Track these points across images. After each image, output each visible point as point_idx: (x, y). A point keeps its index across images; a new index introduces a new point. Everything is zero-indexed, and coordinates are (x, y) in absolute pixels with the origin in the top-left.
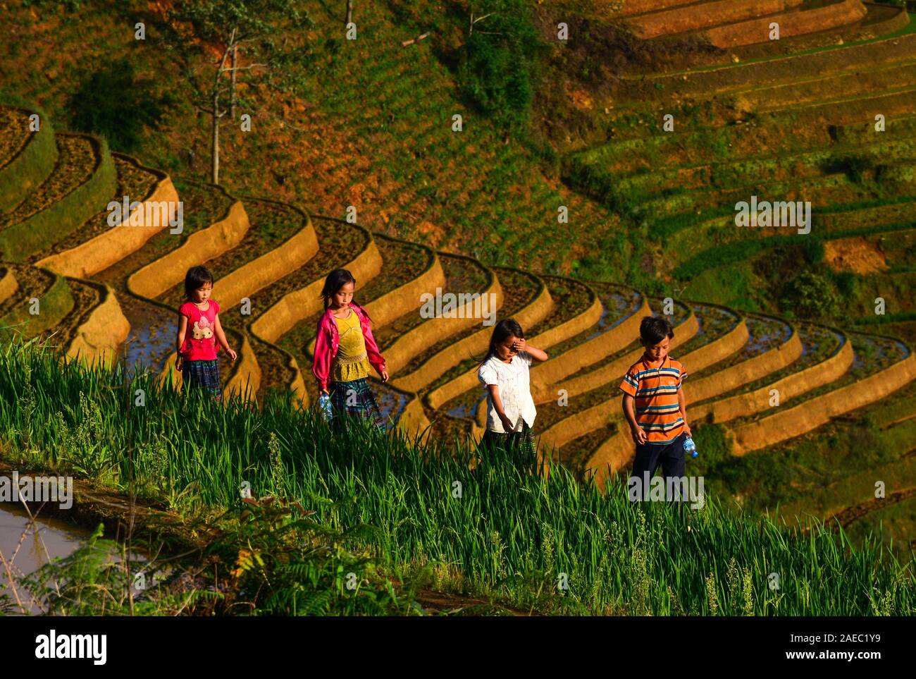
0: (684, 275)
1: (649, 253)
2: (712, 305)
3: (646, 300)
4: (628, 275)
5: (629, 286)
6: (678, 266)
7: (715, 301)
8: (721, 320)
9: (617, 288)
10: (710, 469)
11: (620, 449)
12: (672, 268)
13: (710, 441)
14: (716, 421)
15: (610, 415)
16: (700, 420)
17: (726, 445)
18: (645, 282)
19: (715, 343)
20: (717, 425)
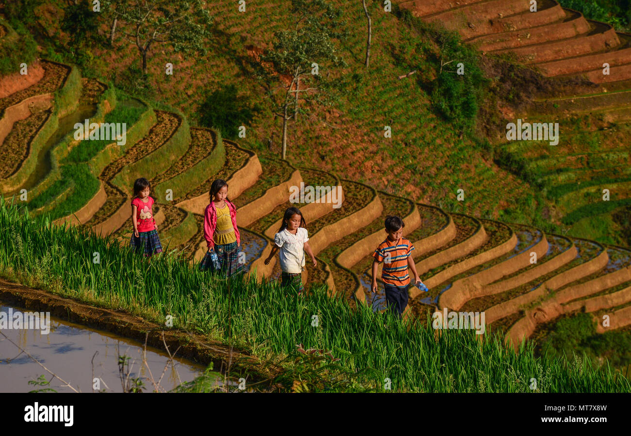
0: (569, 221)
1: (547, 207)
2: (586, 240)
3: (545, 235)
4: (534, 220)
5: (535, 227)
6: (565, 216)
7: (588, 237)
8: (592, 249)
9: (527, 228)
10: (583, 340)
11: (527, 326)
12: (561, 216)
13: (583, 323)
14: (587, 311)
15: (521, 306)
16: (577, 310)
17: (593, 327)
18: (544, 224)
19: (587, 263)
20: (588, 314)
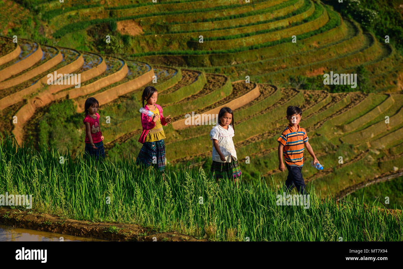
0: (57, 36)
1: (42, 26)
2: (68, 49)
3: (40, 46)
4: (32, 35)
5: (33, 40)
6: (55, 32)
7: (71, 47)
8: (72, 55)
9: (27, 41)
10: (67, 118)
11: (29, 110)
12: (52, 32)
13: (68, 107)
14: (70, 98)
15: (24, 96)
16: (63, 98)
17: (74, 108)
18: (40, 38)
19: (69, 65)
20: (70, 100)
